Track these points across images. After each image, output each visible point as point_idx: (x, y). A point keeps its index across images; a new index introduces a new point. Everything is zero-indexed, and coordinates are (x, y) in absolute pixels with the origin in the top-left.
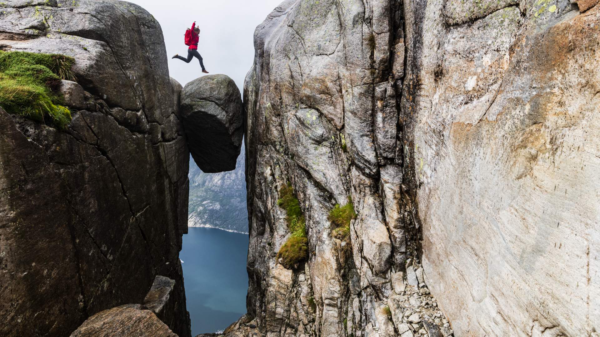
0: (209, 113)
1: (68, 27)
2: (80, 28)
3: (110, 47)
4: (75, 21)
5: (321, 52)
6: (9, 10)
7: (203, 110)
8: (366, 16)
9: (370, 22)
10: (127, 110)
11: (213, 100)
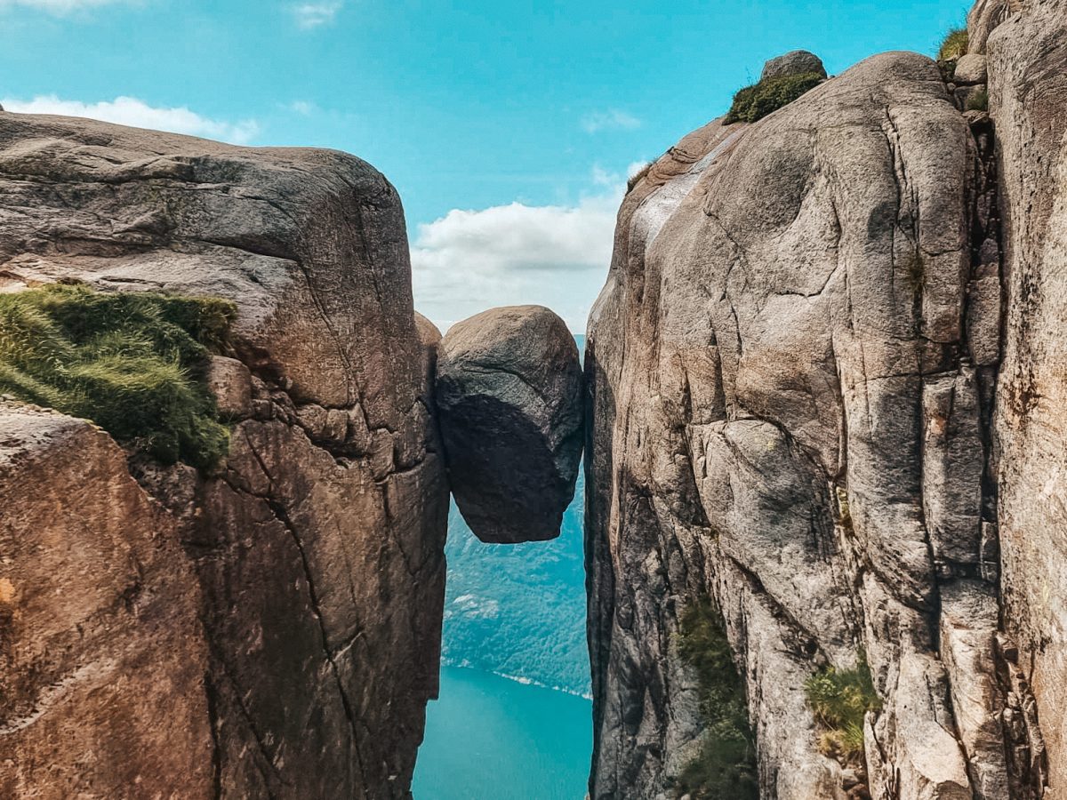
0: (504, 400)
1: (217, 228)
2: (243, 230)
3: (305, 271)
4: (232, 215)
5: (789, 286)
6: (92, 186)
7: (489, 393)
8: (904, 210)
9: (912, 226)
10: (328, 409)
11: (515, 368)
